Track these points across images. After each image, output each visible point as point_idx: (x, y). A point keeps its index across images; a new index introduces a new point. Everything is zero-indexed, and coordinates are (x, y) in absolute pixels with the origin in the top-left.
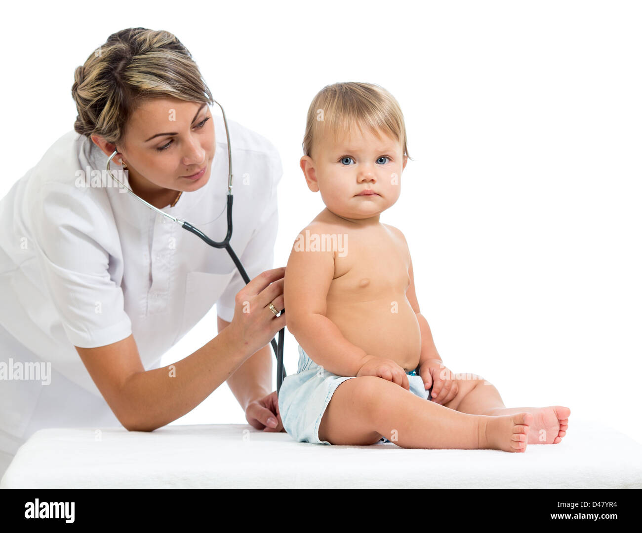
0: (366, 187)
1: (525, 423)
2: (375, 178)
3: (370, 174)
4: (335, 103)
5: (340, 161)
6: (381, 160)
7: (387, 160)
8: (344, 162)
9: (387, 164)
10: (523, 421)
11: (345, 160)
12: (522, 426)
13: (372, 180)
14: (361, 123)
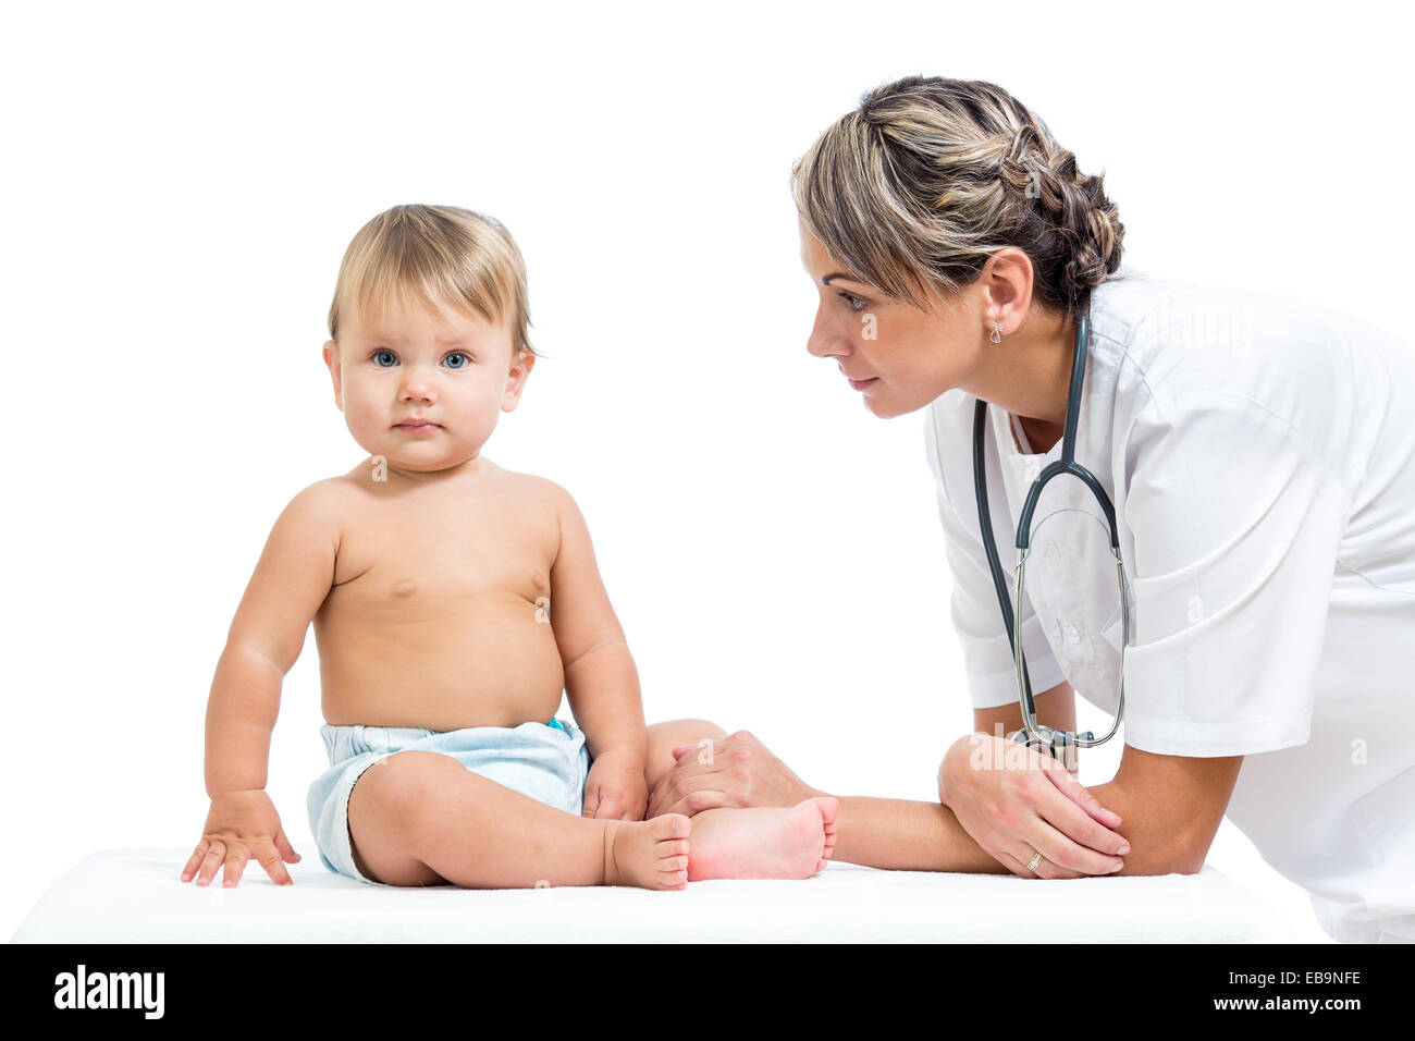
0: (413, 413)
1: (678, 835)
2: (429, 396)
3: (420, 388)
4: (374, 243)
5: (372, 358)
6: (455, 358)
7: (466, 360)
8: (383, 362)
9: (467, 369)
10: (675, 831)
11: (386, 357)
12: (673, 842)
13: (427, 400)
14: (404, 287)
